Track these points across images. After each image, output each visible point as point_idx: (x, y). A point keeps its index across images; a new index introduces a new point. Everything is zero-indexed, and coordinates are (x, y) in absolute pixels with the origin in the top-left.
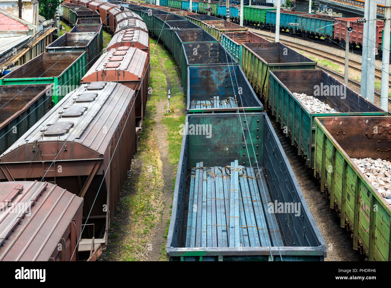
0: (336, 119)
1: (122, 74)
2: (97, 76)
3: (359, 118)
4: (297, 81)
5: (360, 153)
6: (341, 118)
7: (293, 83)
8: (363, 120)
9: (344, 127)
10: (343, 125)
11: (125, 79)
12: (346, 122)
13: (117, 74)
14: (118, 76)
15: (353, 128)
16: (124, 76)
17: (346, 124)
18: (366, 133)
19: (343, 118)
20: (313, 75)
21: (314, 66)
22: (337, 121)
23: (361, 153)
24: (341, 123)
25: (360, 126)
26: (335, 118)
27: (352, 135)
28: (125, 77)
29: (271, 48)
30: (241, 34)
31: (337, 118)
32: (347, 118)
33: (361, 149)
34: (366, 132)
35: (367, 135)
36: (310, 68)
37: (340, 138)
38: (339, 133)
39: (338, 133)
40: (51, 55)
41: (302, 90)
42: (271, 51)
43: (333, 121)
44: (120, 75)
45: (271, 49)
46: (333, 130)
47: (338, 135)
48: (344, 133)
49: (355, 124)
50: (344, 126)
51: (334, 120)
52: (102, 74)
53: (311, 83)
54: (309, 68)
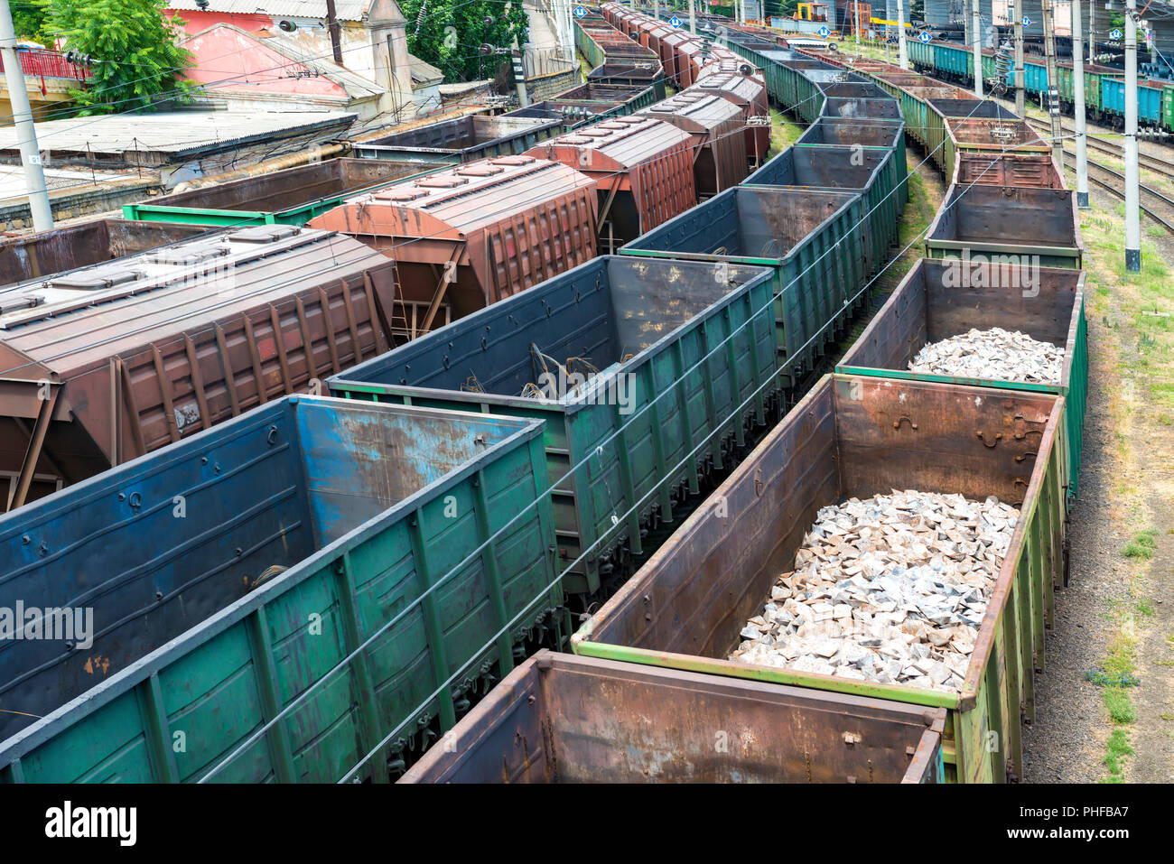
0: (886, 384)
1: (412, 218)
2: (347, 218)
3: (955, 389)
4: (1009, 297)
5: (966, 482)
6: (902, 384)
7: (996, 300)
8: (966, 395)
9: (914, 409)
10: (908, 402)
11: (422, 231)
12: (918, 397)
13: (398, 217)
14: (403, 224)
15: (940, 414)
16: (418, 224)
17: (920, 402)
18: (980, 433)
19: (906, 385)
20: (1059, 284)
21: (1074, 258)
22: (891, 390)
23: (969, 484)
24: (903, 397)
25: (958, 410)
26: (884, 382)
27: (940, 433)
28: (421, 228)
29: (1049, 206)
30: (1025, 160)
31: (891, 382)
32: (921, 386)
33: (968, 474)
34: (978, 429)
35: (980, 437)
36: (1062, 265)
37: (905, 437)
38: (900, 422)
39: (896, 424)
40: (361, 166)
41: (1028, 322)
42: (1049, 214)
43: (879, 389)
44: (406, 220)
45: (1049, 208)
46: (881, 412)
47: (897, 428)
48: (915, 426)
49: (944, 404)
50: (914, 406)
51: (883, 388)
52: (358, 214)
53: (1054, 306)
54: (1057, 265)
